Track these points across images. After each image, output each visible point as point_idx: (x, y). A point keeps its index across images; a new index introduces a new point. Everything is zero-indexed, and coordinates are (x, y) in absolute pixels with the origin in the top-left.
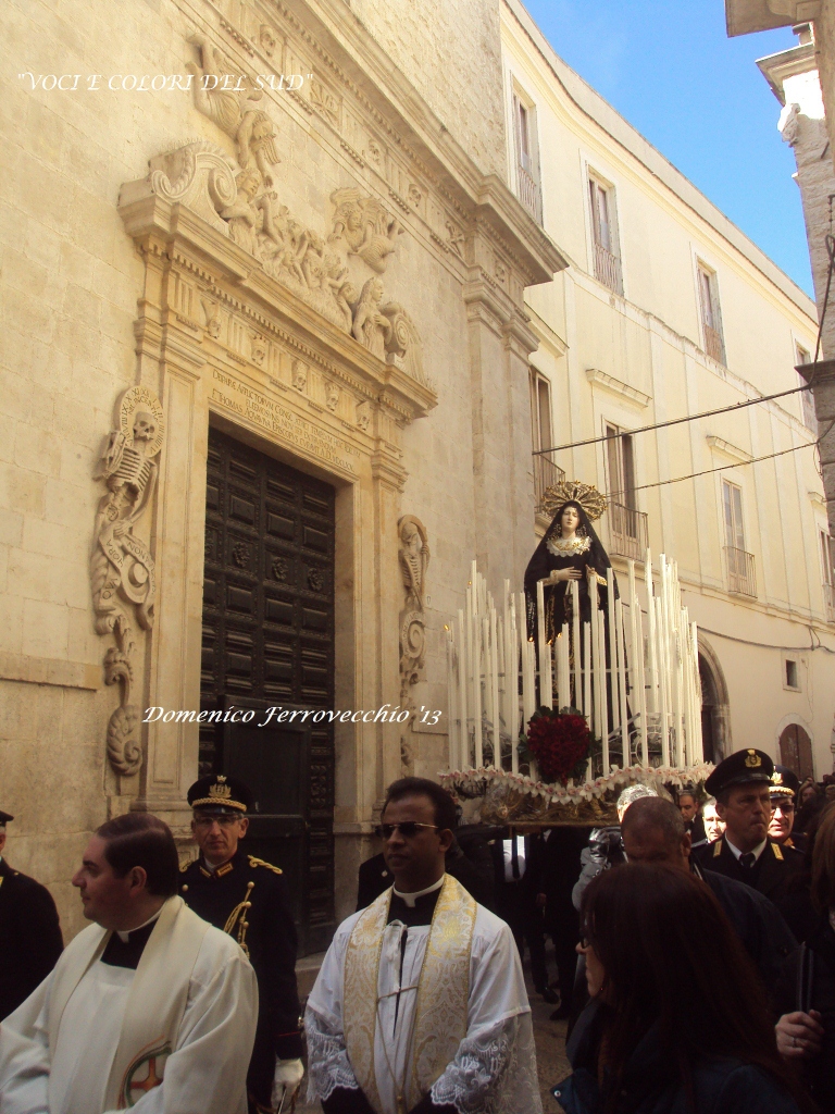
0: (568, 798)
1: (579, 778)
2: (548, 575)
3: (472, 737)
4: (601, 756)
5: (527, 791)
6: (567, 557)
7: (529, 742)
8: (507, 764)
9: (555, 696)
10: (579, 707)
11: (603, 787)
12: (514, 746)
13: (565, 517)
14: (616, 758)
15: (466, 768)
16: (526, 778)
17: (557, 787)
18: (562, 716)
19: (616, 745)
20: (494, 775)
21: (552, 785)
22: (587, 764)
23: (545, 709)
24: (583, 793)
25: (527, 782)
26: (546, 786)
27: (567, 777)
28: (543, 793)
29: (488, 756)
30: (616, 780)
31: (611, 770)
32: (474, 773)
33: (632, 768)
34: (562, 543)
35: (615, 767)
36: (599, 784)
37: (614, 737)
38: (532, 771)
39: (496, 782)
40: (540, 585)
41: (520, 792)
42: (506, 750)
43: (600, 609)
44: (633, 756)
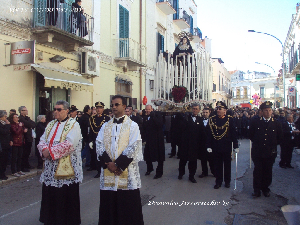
0: (180, 106)
1: (183, 102)
2: (179, 54)
3: (159, 92)
4: (188, 97)
5: (171, 104)
6: (183, 50)
7: (172, 93)
8: (167, 98)
9: (179, 83)
10: (184, 85)
11: (188, 104)
12: (169, 94)
13: (183, 40)
14: (192, 97)
15: (157, 98)
16: (171, 101)
17: (178, 103)
18: (180, 88)
19: (192, 94)
20: (164, 100)
21: (177, 103)
22: (185, 99)
23: (176, 86)
24: (184, 105)
25: (171, 102)
26: (175, 103)
27: (180, 101)
28: (175, 105)
29: (162, 96)
30: (191, 102)
31: (190, 100)
32: (159, 100)
33: (195, 100)
34: (182, 46)
35: (191, 99)
36: (188, 103)
37: (192, 93)
38: (172, 99)
39: (164, 102)
40: (177, 57)
41: (169, 104)
42: (167, 95)
43: (190, 63)
44: (196, 97)
